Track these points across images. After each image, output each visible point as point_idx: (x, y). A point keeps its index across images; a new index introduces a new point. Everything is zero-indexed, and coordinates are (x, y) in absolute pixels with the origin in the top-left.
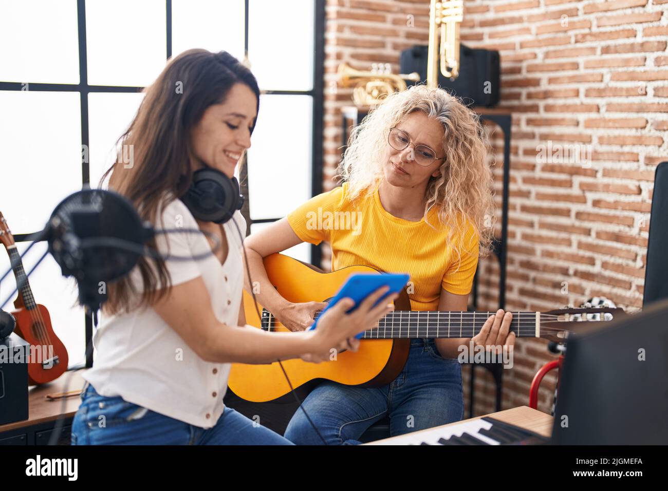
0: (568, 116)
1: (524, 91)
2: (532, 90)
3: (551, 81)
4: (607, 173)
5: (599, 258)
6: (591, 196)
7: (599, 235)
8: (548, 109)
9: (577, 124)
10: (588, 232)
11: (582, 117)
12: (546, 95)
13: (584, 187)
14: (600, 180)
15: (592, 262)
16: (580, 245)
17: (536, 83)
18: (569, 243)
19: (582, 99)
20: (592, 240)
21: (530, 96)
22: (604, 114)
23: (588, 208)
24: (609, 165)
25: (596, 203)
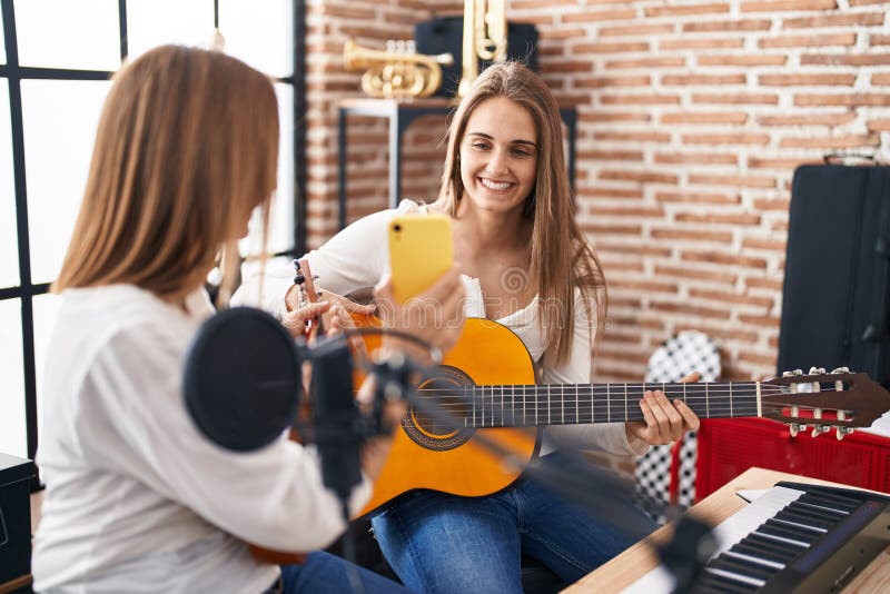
0: (636, 109)
1: (569, 78)
2: (582, 76)
3: (610, 65)
4: (693, 179)
5: (685, 285)
6: (671, 209)
7: (685, 256)
8: (606, 100)
9: (648, 118)
10: (667, 253)
11: (657, 111)
12: (603, 83)
13: (660, 198)
14: (684, 187)
15: (674, 289)
16: (658, 270)
17: (587, 67)
18: (640, 268)
19: (657, 88)
20: (674, 262)
21: (578, 84)
22: (688, 106)
23: (668, 223)
24: (697, 169)
25: (680, 217)
